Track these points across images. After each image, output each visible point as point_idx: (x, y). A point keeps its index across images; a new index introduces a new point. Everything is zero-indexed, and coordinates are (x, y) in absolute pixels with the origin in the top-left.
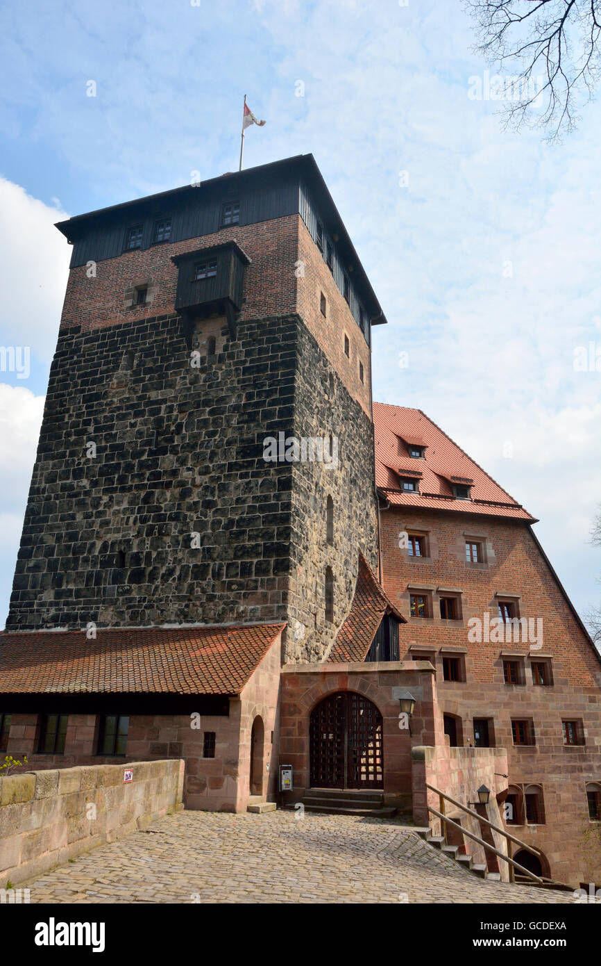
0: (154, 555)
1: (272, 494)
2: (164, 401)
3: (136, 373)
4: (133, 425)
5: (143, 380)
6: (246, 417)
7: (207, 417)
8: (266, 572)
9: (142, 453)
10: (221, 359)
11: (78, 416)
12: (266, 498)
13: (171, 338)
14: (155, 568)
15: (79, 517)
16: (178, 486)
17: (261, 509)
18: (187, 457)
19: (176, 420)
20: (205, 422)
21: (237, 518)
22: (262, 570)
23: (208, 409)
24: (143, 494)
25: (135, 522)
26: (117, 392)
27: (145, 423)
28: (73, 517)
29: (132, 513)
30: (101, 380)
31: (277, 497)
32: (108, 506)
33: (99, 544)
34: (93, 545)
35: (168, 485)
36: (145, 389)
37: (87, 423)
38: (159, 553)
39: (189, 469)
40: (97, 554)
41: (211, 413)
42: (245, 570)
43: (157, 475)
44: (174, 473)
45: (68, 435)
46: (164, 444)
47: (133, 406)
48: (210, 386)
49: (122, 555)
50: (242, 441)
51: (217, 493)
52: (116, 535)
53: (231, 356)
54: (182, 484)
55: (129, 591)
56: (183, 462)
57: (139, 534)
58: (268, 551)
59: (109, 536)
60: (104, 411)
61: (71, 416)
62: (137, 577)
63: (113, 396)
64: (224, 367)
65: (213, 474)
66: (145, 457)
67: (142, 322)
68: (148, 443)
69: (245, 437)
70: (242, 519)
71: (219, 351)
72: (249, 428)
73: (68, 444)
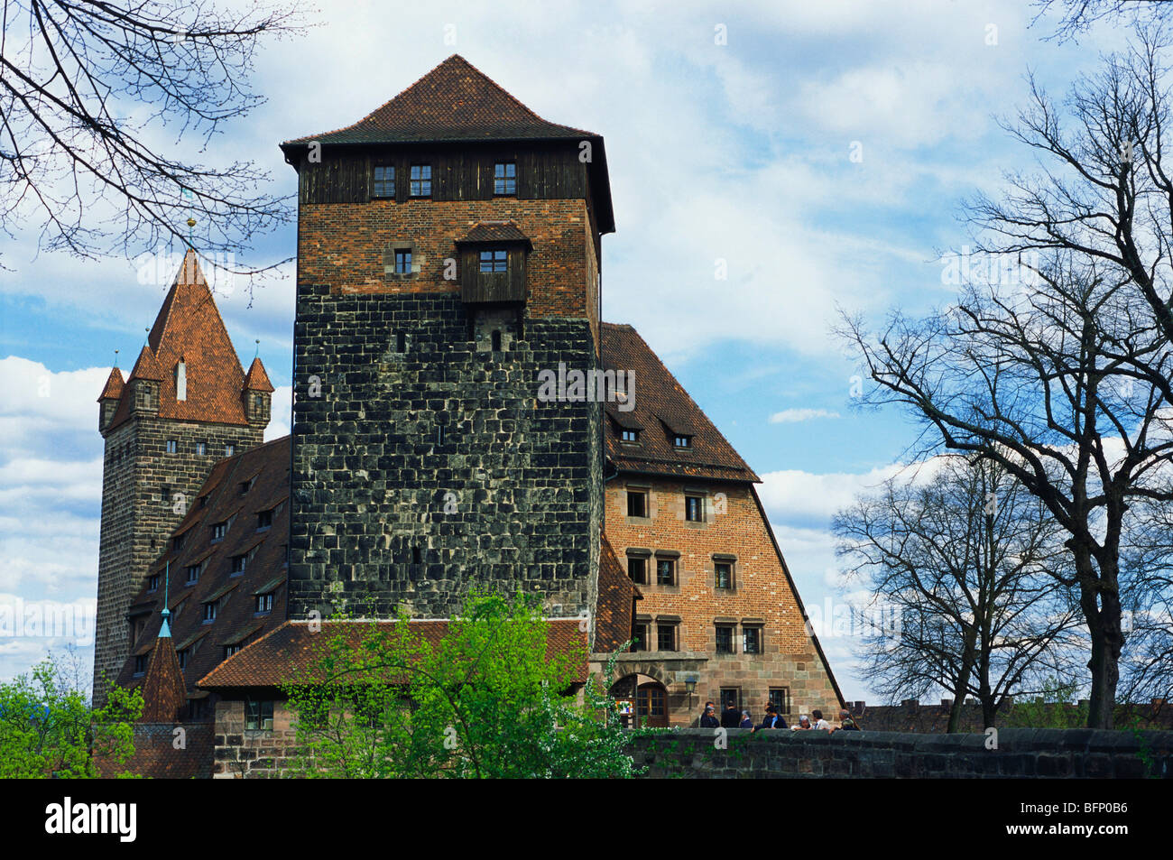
0: (452, 553)
1: (569, 504)
2: (446, 394)
3: (409, 358)
4: (413, 418)
5: (419, 367)
6: (538, 425)
7: (497, 419)
8: (566, 575)
9: (428, 449)
10: (508, 358)
11: (343, 397)
12: (563, 507)
13: (447, 323)
14: (455, 566)
15: (361, 509)
16: (472, 488)
17: (560, 517)
18: (478, 458)
19: (462, 418)
20: (496, 424)
21: (535, 524)
22: (562, 573)
23: (497, 411)
24: (433, 492)
25: (427, 521)
26: (389, 377)
27: (427, 416)
28: (354, 508)
29: (424, 509)
30: (366, 359)
31: (574, 507)
32: (393, 500)
33: (389, 539)
34: (383, 539)
35: (460, 486)
36: (423, 378)
37: (356, 406)
38: (457, 552)
39: (481, 471)
40: (387, 548)
41: (501, 415)
42: (547, 573)
43: (448, 474)
44: (466, 473)
45: (333, 418)
46: (451, 442)
47: (410, 396)
48: (498, 387)
49: (416, 551)
50: (536, 449)
51: (512, 497)
52: (408, 531)
53: (519, 357)
54: (475, 486)
55: (430, 586)
56: (475, 464)
57: (433, 532)
58: (567, 557)
59: (399, 532)
60: (375, 395)
61: (333, 396)
62: (435, 573)
63: (384, 381)
64: (511, 367)
65: (507, 479)
66: (431, 453)
67: (410, 297)
68: (433, 438)
69: (539, 444)
70: (541, 526)
71: (506, 349)
72: (542, 436)
73: (335, 429)
